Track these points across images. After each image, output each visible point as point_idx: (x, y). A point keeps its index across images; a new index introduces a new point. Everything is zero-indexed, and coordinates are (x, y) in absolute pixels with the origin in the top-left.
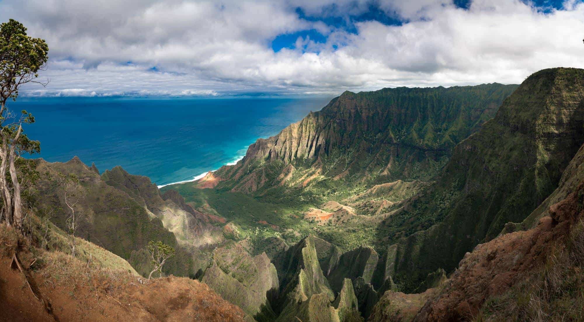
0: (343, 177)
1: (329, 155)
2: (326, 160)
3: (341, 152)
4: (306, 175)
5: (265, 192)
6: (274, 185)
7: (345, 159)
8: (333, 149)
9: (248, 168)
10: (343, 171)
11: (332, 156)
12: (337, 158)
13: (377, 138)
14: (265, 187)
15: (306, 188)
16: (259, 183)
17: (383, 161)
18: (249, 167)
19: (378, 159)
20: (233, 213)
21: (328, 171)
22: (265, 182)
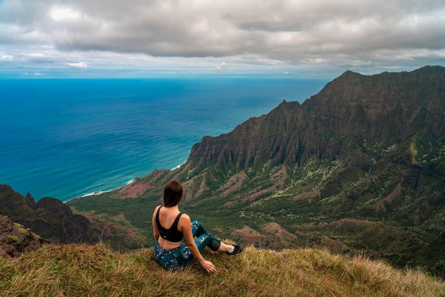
0: (309, 198)
1: (301, 165)
2: (294, 171)
3: (322, 163)
4: (260, 187)
5: (201, 202)
6: (215, 195)
7: (323, 174)
8: (310, 157)
9: (188, 174)
10: (314, 189)
11: (305, 168)
12: (313, 171)
13: (387, 151)
14: (202, 197)
15: (254, 203)
16: (195, 192)
17: (383, 189)
18: (190, 172)
19: (373, 183)
20: (149, 223)
21: (292, 186)
22: (204, 191)
